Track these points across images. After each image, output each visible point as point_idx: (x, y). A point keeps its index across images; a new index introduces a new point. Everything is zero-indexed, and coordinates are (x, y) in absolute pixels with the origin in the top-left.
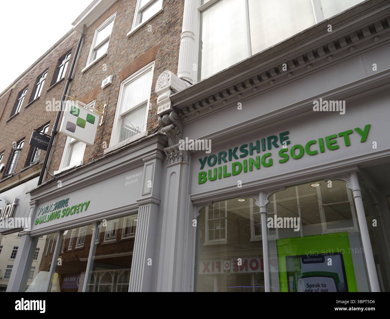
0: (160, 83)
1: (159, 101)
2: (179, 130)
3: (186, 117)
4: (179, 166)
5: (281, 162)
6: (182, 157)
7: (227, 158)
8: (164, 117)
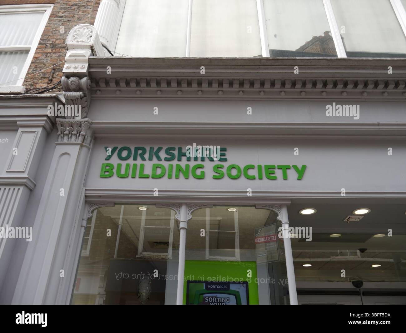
0: (76, 34)
1: (70, 56)
2: (86, 102)
3: (100, 90)
4: (78, 147)
5: (215, 178)
6: (84, 137)
7: (146, 156)
8: (72, 79)
